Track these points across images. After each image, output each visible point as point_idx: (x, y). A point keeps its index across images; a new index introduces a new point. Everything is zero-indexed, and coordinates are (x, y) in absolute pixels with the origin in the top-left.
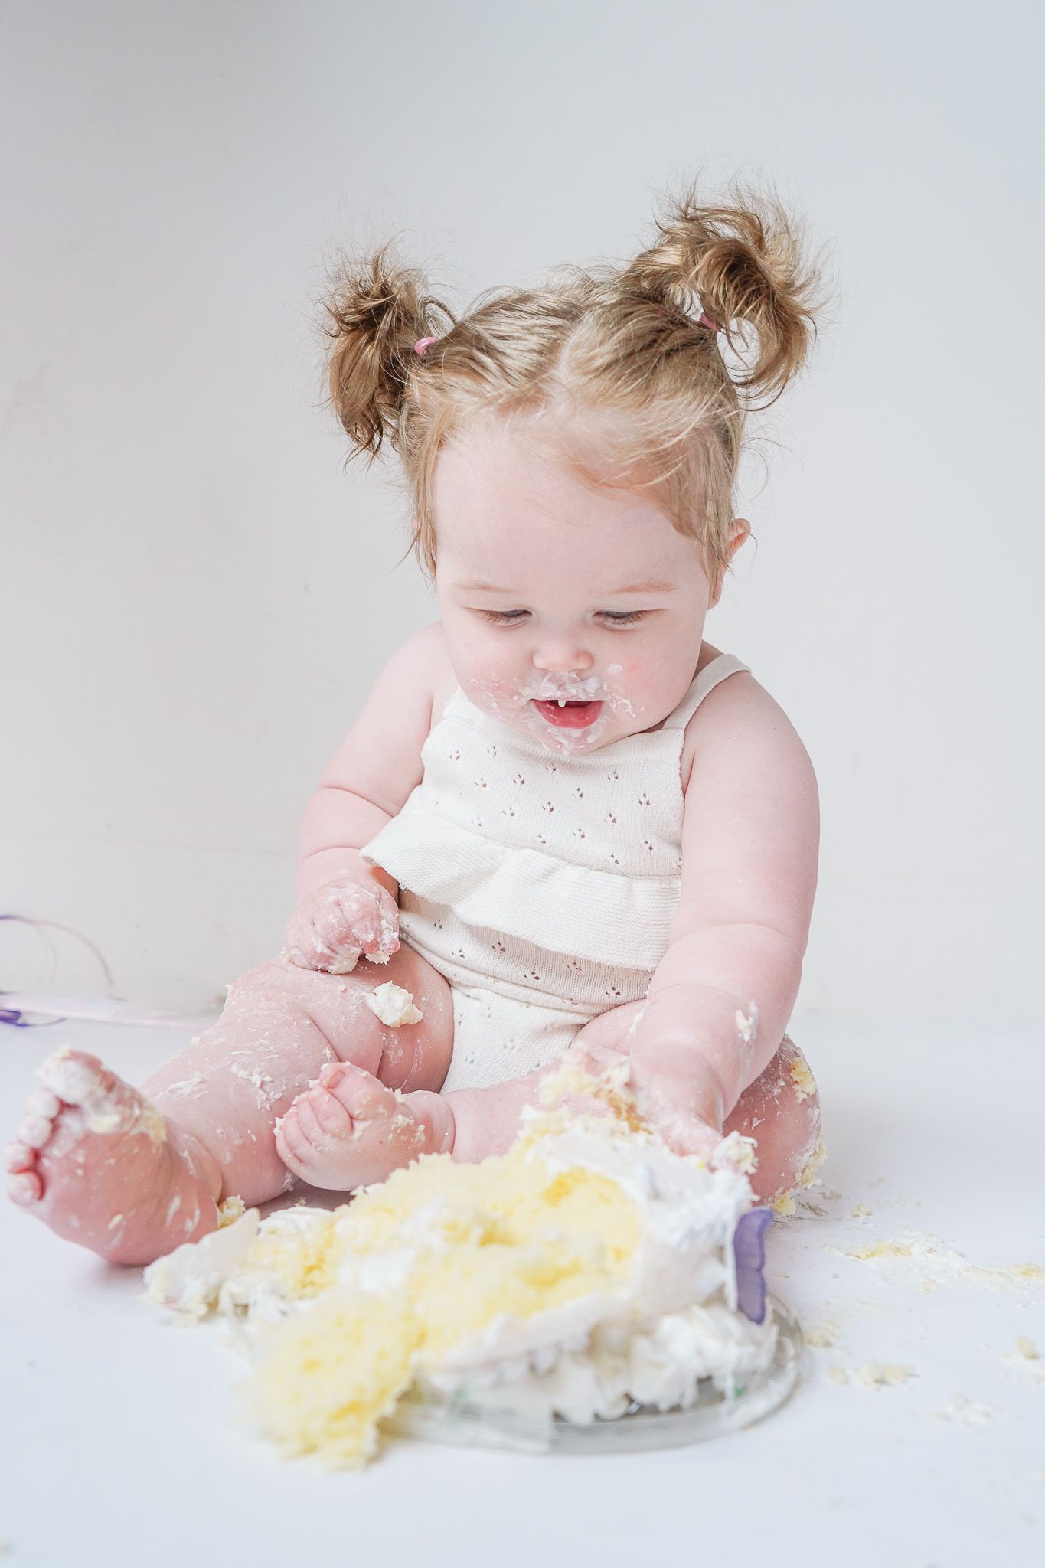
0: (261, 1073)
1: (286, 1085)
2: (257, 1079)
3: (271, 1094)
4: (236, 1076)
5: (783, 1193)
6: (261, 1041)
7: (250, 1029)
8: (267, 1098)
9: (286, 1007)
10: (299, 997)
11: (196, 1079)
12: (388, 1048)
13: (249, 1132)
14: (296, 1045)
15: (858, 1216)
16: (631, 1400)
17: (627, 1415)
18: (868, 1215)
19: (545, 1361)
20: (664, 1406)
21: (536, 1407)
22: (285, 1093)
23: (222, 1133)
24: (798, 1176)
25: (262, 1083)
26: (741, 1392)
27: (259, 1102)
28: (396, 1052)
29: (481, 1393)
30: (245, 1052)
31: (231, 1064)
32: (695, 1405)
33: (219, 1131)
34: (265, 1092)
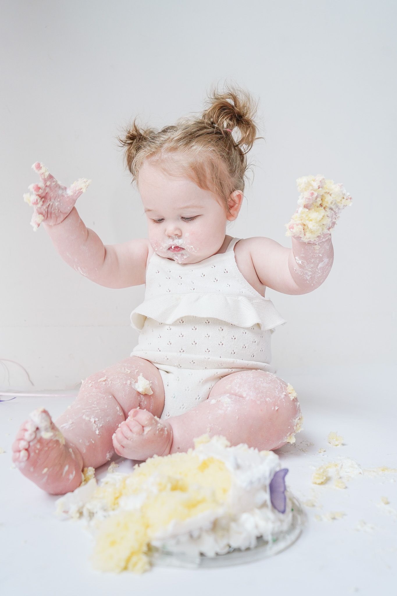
0: (94, 418)
1: (104, 421)
2: (93, 420)
3: (98, 425)
4: (85, 419)
5: (290, 435)
6: (93, 405)
7: (89, 401)
8: (97, 427)
9: (103, 391)
10: (108, 386)
11: (70, 422)
12: (141, 402)
13: (91, 440)
14: (106, 406)
15: (320, 452)
16: (230, 547)
17: (229, 553)
18: (324, 452)
19: (196, 534)
20: (243, 548)
21: (193, 551)
22: (104, 424)
23: (82, 441)
24: (295, 428)
25: (95, 421)
26: (276, 541)
27: (94, 428)
28: (144, 403)
29: (171, 546)
30: (88, 410)
31: (83, 415)
32: (256, 547)
33: (81, 441)
34: (96, 424)
